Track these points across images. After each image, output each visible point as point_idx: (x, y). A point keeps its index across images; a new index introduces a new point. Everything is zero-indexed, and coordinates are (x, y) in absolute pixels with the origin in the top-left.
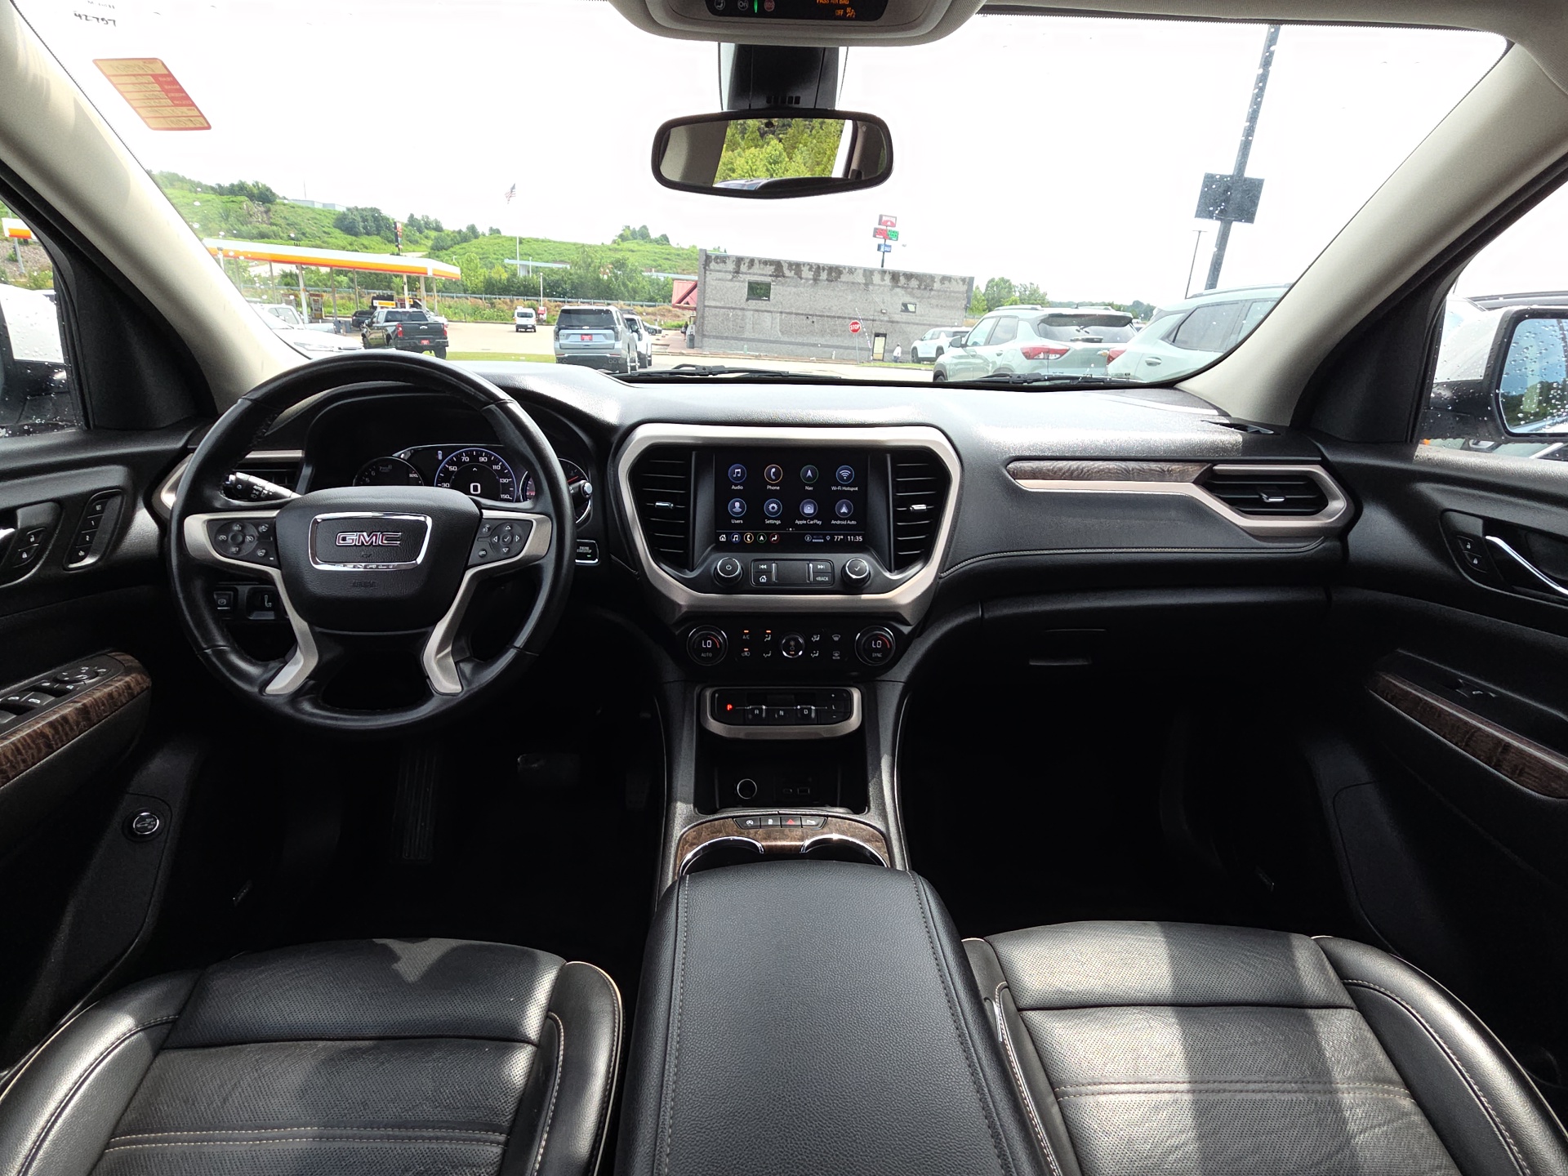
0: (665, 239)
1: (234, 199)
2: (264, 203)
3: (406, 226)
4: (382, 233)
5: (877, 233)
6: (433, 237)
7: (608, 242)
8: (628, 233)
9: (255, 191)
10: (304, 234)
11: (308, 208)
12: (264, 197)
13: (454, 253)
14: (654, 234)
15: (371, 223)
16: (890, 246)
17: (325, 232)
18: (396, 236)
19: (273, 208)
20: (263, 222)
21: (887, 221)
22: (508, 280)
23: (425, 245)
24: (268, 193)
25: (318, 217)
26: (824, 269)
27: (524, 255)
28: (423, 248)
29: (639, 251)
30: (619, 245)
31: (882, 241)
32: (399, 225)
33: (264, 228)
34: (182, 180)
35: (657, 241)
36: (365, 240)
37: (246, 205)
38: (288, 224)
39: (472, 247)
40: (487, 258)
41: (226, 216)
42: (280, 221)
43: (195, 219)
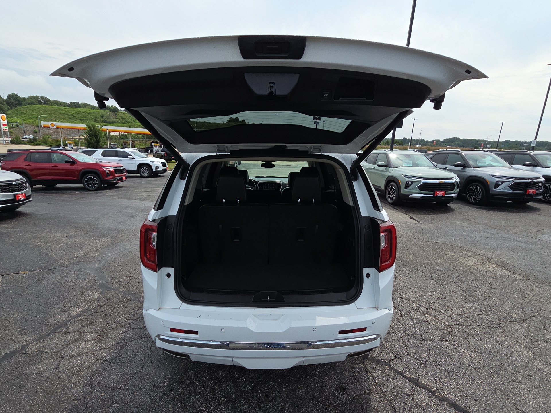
0: (244, 121)
1: (105, 111)
2: (114, 112)
5: (314, 118)
7: (225, 123)
9: (112, 109)
10: (127, 122)
14: (240, 120)
16: (319, 122)
17: (133, 121)
19: (117, 114)
20: (114, 118)
24: (116, 109)
27: (198, 128)
29: (235, 125)
30: (229, 123)
31: (316, 121)
33: (115, 120)
34: (89, 105)
35: (241, 122)
37: (109, 113)
38: (122, 119)
41: (102, 116)
42: (120, 118)
43: (93, 118)
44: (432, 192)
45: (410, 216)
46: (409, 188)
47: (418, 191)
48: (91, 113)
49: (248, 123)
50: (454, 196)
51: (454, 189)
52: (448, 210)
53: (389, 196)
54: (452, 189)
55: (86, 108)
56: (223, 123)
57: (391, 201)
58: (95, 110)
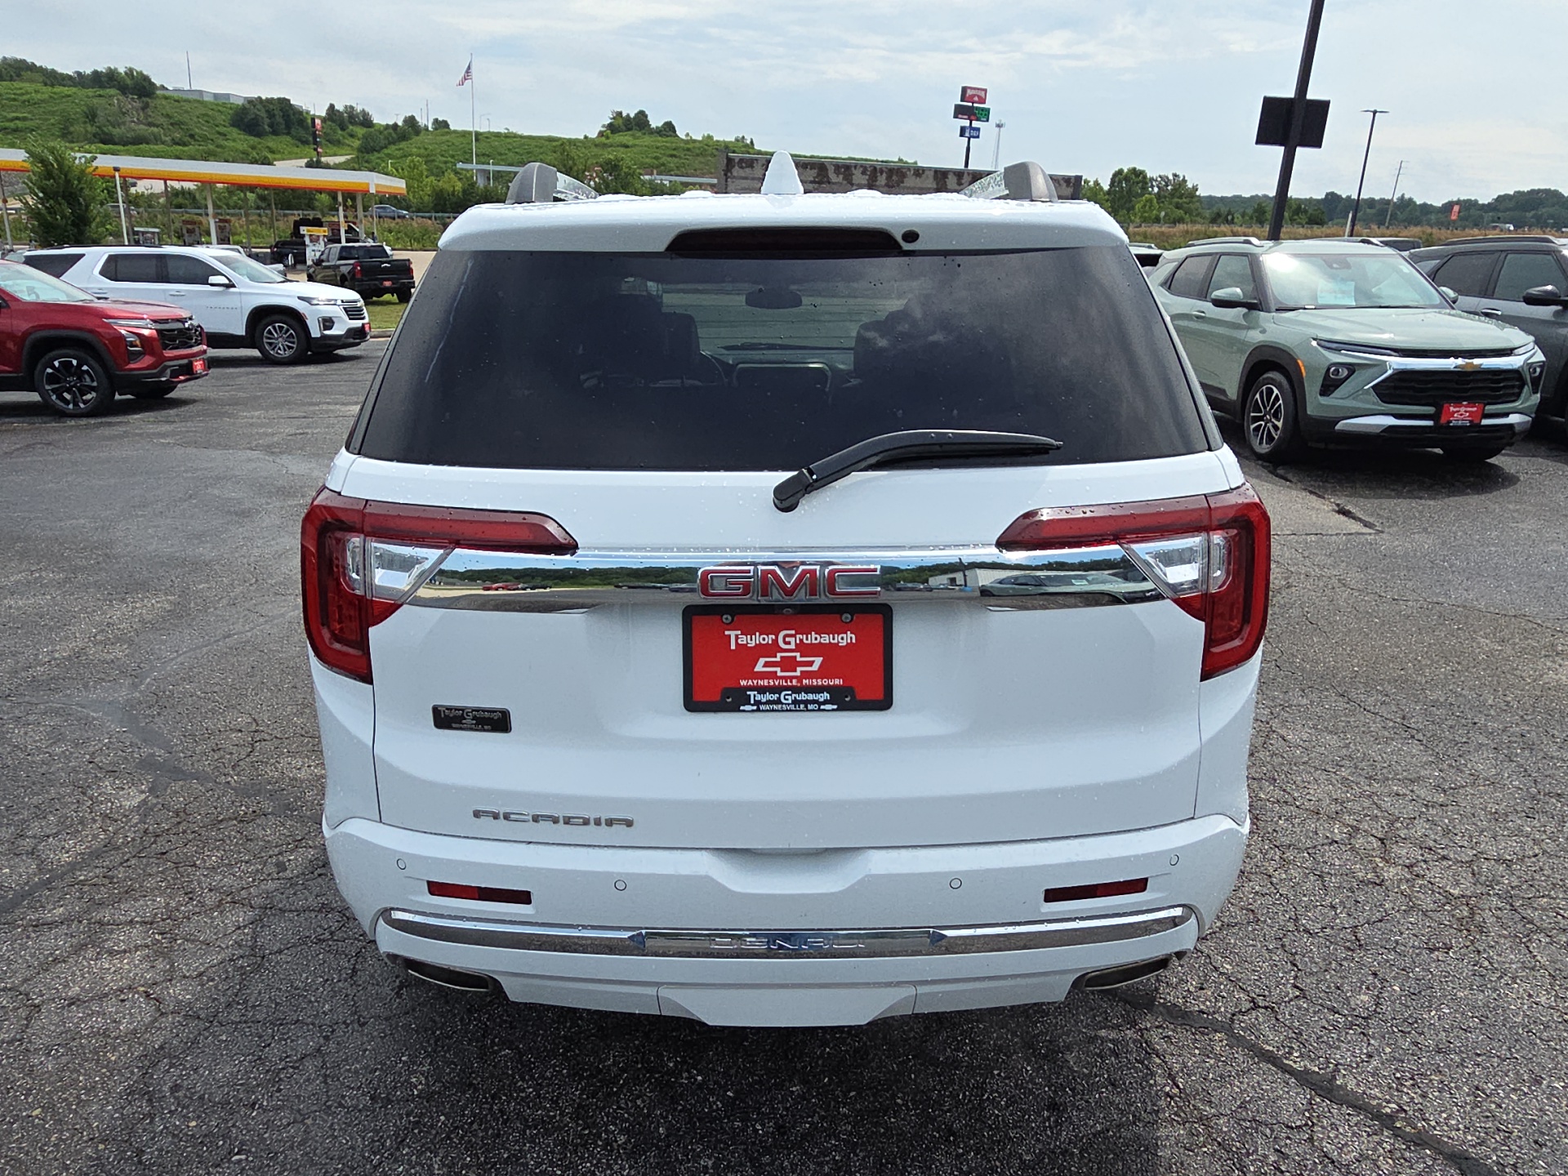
0: (669, 128)
1: (101, 92)
2: (140, 97)
3: (324, 120)
4: (293, 131)
5: (959, 111)
6: (360, 136)
7: (593, 135)
8: (620, 121)
9: (129, 82)
10: (192, 136)
11: (198, 101)
12: (140, 87)
13: (389, 156)
14: (655, 122)
15: (279, 119)
16: (978, 129)
17: (219, 133)
18: (315, 136)
19: (152, 102)
20: (139, 122)
21: (974, 96)
22: (464, 191)
23: (349, 145)
24: (146, 84)
25: (210, 113)
26: (882, 172)
27: (483, 157)
28: (347, 150)
29: (634, 146)
30: (608, 138)
31: (966, 123)
32: (318, 121)
33: (142, 129)
34: (32, 68)
35: (659, 132)
36: (271, 141)
37: (118, 100)
38: (172, 124)
39: (412, 146)
40: (433, 161)
41: (91, 116)
42: (162, 120)
43: (52, 121)
44: (1430, 410)
45: (1338, 505)
46: (1338, 393)
47: (1374, 404)
48: (43, 101)
49: (687, 135)
50: (1518, 423)
51: (1518, 395)
52: (1488, 479)
53: (1257, 429)
54: (1513, 394)
55: (22, 80)
56: (586, 137)
57: (1264, 448)
58: (58, 89)
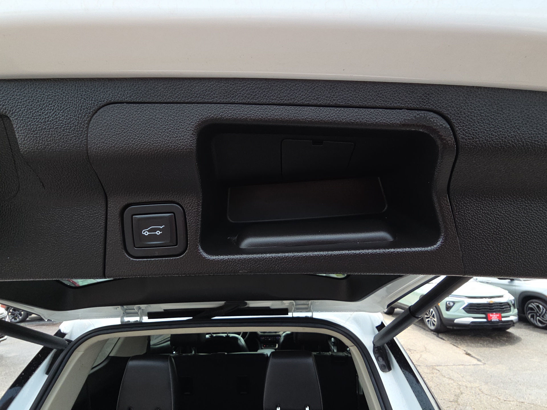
44: (484, 316)
45: (465, 351)
46: (452, 310)
47: (464, 314)
50: (515, 320)
51: (510, 310)
52: (511, 339)
53: (428, 321)
54: (508, 310)
57: (433, 328)
